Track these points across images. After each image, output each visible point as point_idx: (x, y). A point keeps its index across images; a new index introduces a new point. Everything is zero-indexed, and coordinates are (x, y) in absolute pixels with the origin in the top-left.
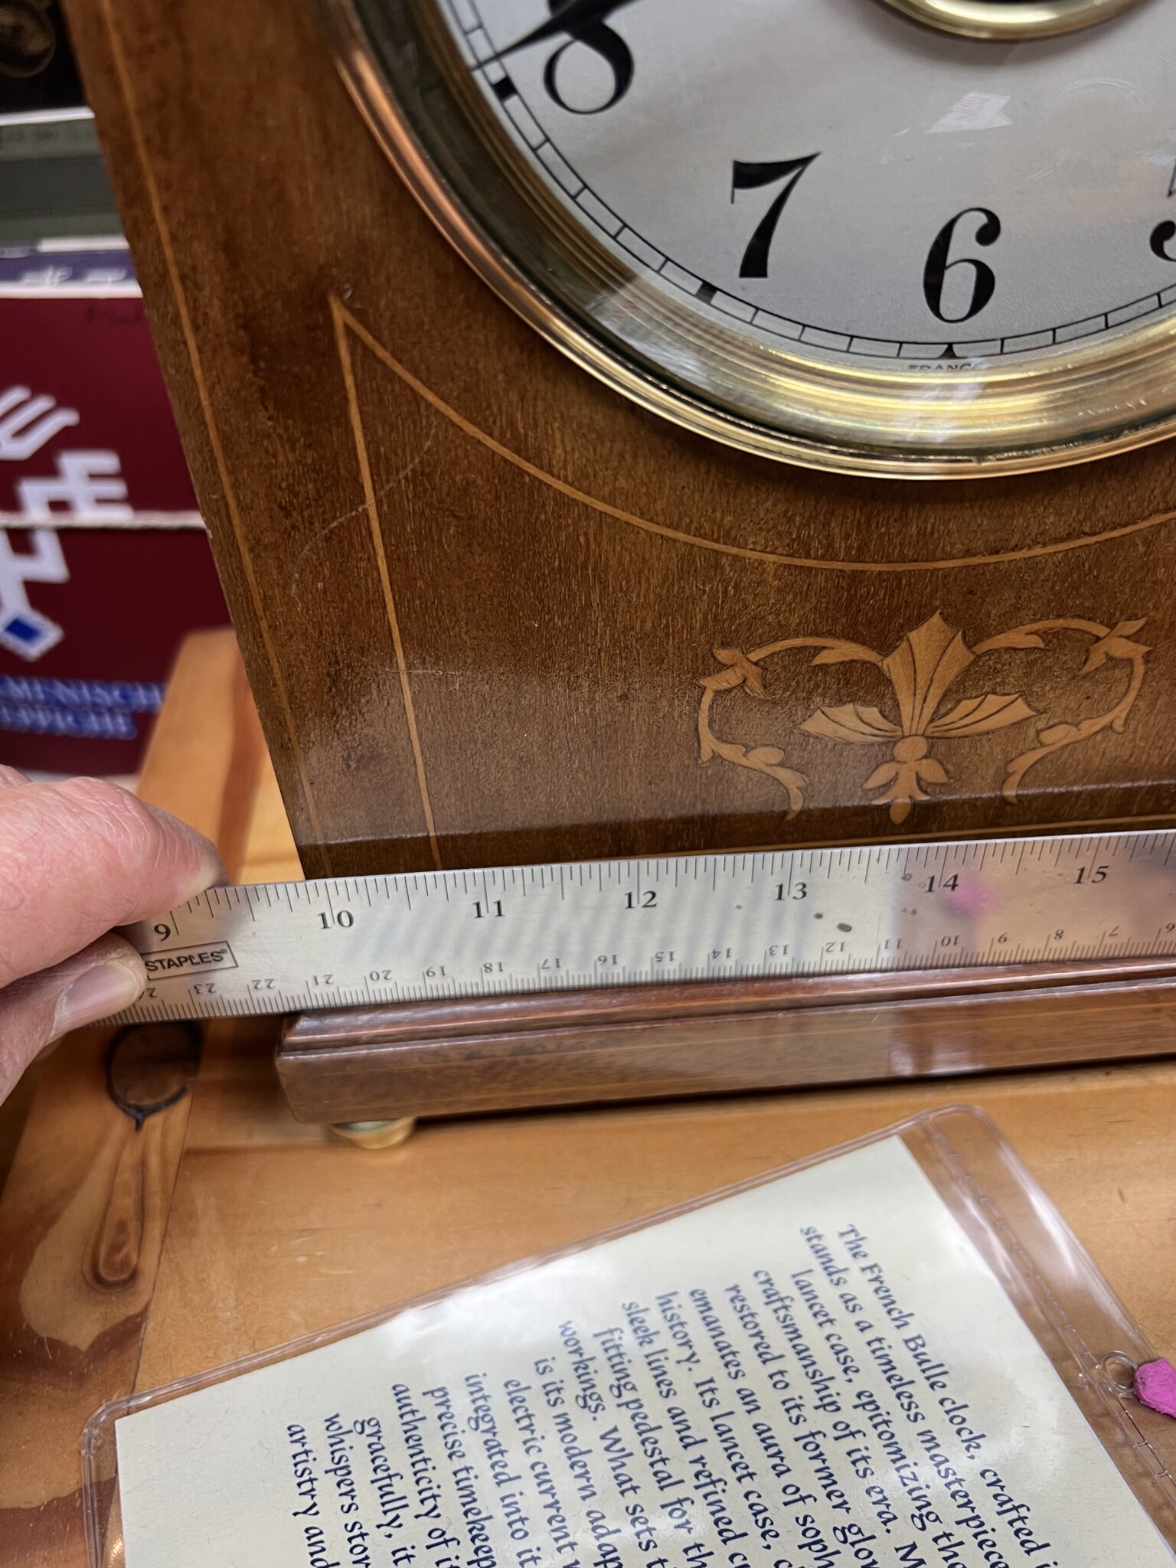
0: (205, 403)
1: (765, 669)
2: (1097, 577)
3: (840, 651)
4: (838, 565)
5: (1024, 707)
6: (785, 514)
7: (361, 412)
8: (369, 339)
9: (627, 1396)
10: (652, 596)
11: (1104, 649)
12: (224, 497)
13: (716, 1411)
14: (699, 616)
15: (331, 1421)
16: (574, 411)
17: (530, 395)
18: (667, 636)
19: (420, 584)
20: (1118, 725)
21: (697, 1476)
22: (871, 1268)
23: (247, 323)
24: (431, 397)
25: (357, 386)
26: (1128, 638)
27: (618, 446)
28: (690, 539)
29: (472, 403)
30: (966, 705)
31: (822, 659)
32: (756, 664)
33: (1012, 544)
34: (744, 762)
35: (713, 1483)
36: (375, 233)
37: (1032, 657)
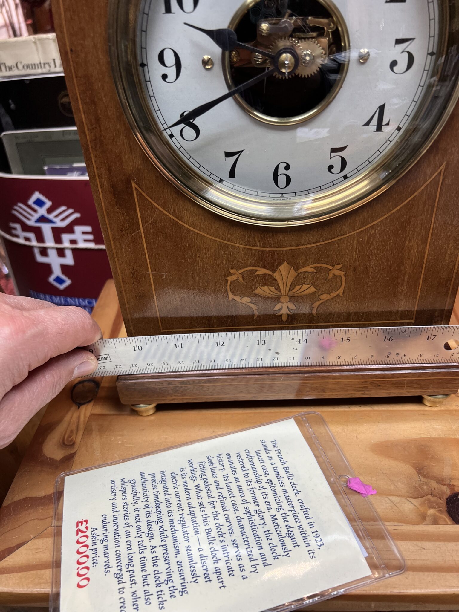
0: (103, 204)
1: (243, 275)
2: (326, 253)
3: (262, 271)
4: (258, 248)
5: (313, 288)
6: (243, 235)
7: (139, 208)
8: (141, 191)
9: (203, 477)
10: (212, 255)
11: (332, 272)
12: (107, 227)
13: (227, 481)
14: (225, 261)
15: (123, 480)
16: (189, 208)
17: (178, 205)
18: (217, 265)
19: (154, 250)
20: (341, 294)
21: (219, 496)
22: (278, 450)
23: (113, 186)
24: (155, 204)
25: (138, 201)
26: (338, 269)
27: (200, 217)
28: (220, 240)
29: (165, 206)
30: (298, 287)
31: (257, 273)
32: (241, 274)
33: (302, 244)
34: (240, 301)
35: (223, 498)
36: (141, 167)
37: (313, 274)
